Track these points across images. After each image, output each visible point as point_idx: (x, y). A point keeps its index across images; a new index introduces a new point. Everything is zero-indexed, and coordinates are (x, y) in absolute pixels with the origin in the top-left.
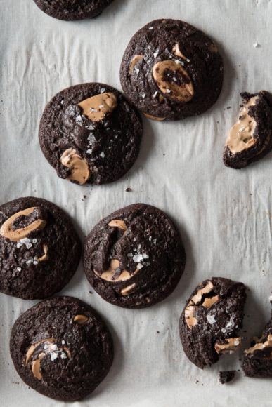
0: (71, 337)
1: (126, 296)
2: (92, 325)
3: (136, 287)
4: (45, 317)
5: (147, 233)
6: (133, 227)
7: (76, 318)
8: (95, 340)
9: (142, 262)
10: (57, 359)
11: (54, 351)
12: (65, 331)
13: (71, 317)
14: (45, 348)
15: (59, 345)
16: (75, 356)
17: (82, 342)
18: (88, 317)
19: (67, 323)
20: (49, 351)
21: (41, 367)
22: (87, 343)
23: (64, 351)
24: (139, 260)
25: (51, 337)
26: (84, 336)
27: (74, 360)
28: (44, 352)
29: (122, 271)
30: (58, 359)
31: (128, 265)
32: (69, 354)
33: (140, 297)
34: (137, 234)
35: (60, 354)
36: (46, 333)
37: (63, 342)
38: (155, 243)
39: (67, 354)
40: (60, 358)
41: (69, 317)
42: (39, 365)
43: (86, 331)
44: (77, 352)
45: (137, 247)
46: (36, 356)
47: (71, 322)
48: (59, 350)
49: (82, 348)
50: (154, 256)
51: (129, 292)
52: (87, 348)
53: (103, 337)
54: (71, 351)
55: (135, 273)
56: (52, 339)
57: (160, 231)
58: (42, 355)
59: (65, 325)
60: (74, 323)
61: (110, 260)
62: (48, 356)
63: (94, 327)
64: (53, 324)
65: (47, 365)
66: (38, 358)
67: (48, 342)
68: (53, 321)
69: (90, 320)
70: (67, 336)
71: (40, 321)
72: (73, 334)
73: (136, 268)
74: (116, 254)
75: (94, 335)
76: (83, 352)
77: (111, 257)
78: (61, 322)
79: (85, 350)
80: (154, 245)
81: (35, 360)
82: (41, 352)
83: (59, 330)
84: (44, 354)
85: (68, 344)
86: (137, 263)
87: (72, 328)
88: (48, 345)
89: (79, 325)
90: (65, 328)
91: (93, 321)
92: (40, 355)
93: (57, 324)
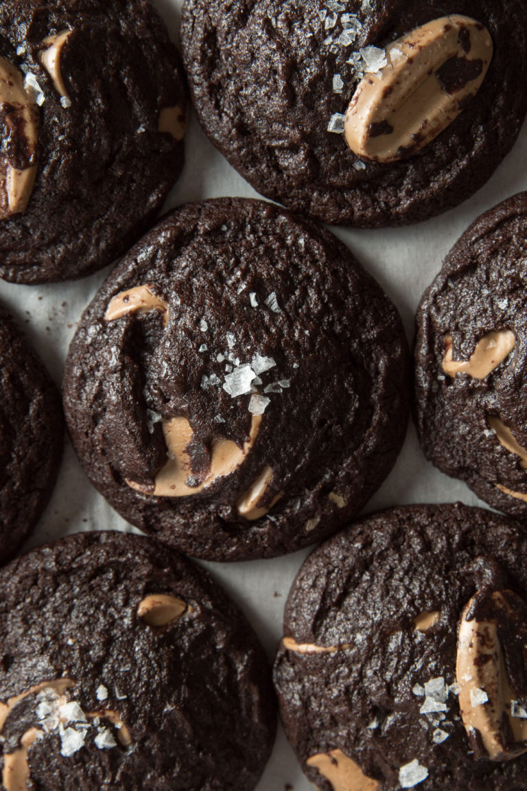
0: (128, 674)
1: (264, 518)
2: (199, 627)
3: (279, 475)
4: (38, 606)
5: (235, 287)
6: (184, 289)
7: (145, 605)
8: (214, 677)
9: (259, 388)
10: (83, 750)
11: (72, 725)
12: (108, 654)
13: (126, 603)
14: (42, 710)
15: (87, 703)
16: (144, 739)
17: (166, 691)
18: (185, 599)
19: (112, 624)
20: (55, 724)
21: (31, 777)
22: (185, 692)
23: (106, 723)
24: (246, 388)
25: (59, 676)
26: (175, 667)
27: (143, 751)
28: (40, 727)
29: (209, 446)
30: (88, 750)
31: (219, 418)
32: (125, 734)
33: (308, 501)
34: (202, 304)
35: (92, 734)
36: (44, 663)
37: (102, 693)
38: (275, 307)
39: (115, 733)
40: (94, 745)
41: (120, 601)
42: (25, 769)
43: (179, 649)
44: (152, 726)
45: (222, 348)
46: (13, 741)
47: (127, 621)
48: (90, 720)
49: (169, 708)
50: (289, 353)
51: (264, 501)
52: (186, 708)
53: (240, 668)
54: (129, 722)
55: (253, 432)
56: (64, 682)
57: (274, 264)
58: (33, 736)
59: (106, 632)
60: (140, 622)
61: (159, 426)
62: (54, 741)
63: (208, 634)
64: (66, 629)
65: (51, 770)
66: (20, 746)
67: (50, 691)
68: (67, 617)
69: (193, 612)
70: (113, 671)
71: (25, 620)
72: (134, 663)
73: (250, 416)
74: (166, 401)
75: (210, 660)
76: (172, 723)
77: (157, 418)
78: (91, 622)
79: (179, 715)
80: (273, 315)
81: (11, 752)
82: (28, 726)
83: (85, 650)
84: (40, 735)
85: (120, 697)
86: (246, 398)
87: (130, 643)
88: (50, 700)
89: (155, 628)
90: (108, 642)
91: (205, 615)
92: (27, 736)
93: (81, 627)
